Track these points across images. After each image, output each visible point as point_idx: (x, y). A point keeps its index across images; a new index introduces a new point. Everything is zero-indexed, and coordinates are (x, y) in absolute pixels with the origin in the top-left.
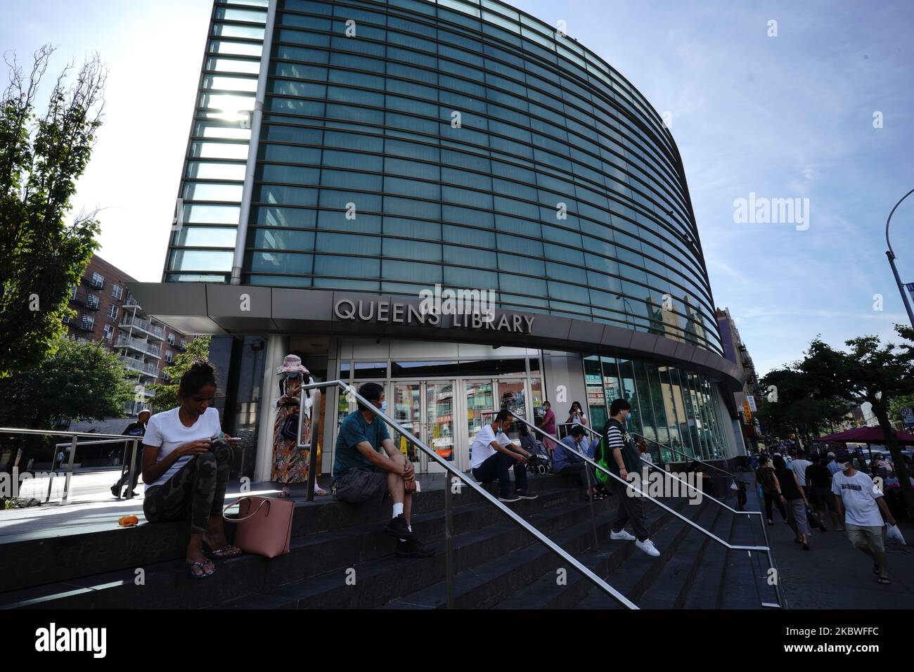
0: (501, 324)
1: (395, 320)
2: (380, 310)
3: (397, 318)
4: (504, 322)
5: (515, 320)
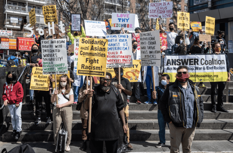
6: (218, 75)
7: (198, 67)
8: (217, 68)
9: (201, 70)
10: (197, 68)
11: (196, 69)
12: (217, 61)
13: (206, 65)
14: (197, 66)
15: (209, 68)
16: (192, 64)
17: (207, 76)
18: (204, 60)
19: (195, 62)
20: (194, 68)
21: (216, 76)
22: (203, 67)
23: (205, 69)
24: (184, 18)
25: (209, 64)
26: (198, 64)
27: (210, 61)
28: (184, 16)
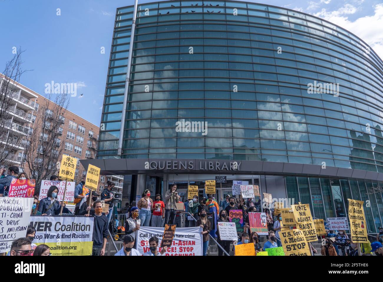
0: (223, 167)
1: (174, 168)
2: (167, 165)
3: (175, 168)
4: (225, 166)
5: (230, 164)
6: (76, 247)
7: (49, 234)
8: (78, 236)
9: (53, 239)
10: (47, 236)
11: (45, 238)
12: (80, 225)
13: (61, 232)
14: (48, 232)
15: (66, 236)
16: (42, 230)
17: (60, 248)
18: (60, 224)
19: (46, 226)
20: (44, 236)
21: (74, 248)
22: (56, 234)
23: (59, 238)
24: (70, 165)
25: (67, 230)
26: (50, 230)
27: (69, 226)
28: (70, 161)
